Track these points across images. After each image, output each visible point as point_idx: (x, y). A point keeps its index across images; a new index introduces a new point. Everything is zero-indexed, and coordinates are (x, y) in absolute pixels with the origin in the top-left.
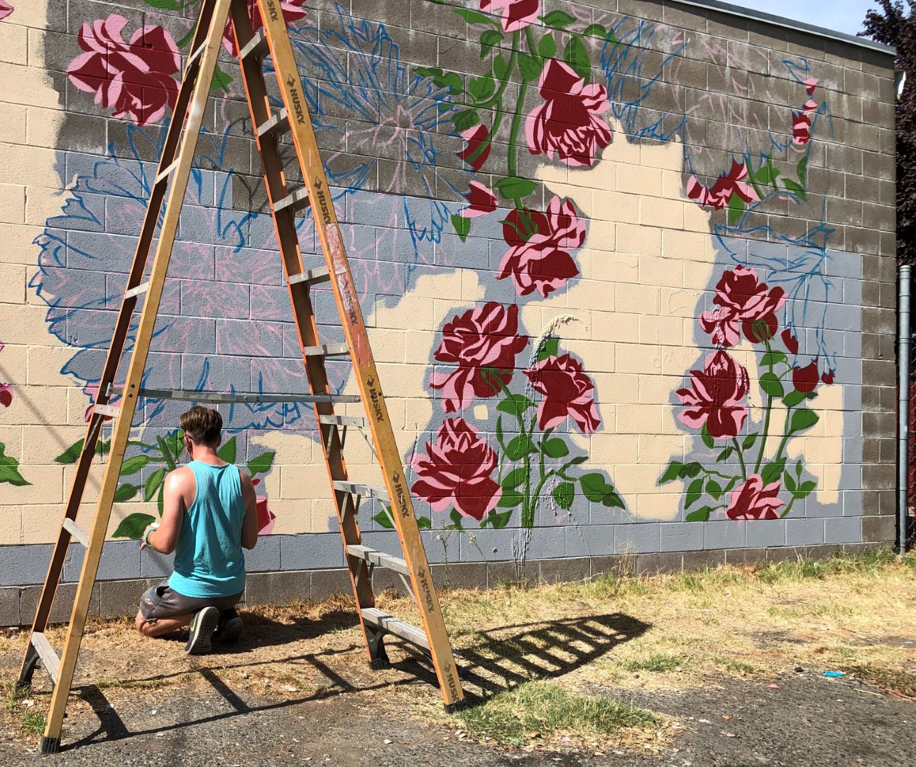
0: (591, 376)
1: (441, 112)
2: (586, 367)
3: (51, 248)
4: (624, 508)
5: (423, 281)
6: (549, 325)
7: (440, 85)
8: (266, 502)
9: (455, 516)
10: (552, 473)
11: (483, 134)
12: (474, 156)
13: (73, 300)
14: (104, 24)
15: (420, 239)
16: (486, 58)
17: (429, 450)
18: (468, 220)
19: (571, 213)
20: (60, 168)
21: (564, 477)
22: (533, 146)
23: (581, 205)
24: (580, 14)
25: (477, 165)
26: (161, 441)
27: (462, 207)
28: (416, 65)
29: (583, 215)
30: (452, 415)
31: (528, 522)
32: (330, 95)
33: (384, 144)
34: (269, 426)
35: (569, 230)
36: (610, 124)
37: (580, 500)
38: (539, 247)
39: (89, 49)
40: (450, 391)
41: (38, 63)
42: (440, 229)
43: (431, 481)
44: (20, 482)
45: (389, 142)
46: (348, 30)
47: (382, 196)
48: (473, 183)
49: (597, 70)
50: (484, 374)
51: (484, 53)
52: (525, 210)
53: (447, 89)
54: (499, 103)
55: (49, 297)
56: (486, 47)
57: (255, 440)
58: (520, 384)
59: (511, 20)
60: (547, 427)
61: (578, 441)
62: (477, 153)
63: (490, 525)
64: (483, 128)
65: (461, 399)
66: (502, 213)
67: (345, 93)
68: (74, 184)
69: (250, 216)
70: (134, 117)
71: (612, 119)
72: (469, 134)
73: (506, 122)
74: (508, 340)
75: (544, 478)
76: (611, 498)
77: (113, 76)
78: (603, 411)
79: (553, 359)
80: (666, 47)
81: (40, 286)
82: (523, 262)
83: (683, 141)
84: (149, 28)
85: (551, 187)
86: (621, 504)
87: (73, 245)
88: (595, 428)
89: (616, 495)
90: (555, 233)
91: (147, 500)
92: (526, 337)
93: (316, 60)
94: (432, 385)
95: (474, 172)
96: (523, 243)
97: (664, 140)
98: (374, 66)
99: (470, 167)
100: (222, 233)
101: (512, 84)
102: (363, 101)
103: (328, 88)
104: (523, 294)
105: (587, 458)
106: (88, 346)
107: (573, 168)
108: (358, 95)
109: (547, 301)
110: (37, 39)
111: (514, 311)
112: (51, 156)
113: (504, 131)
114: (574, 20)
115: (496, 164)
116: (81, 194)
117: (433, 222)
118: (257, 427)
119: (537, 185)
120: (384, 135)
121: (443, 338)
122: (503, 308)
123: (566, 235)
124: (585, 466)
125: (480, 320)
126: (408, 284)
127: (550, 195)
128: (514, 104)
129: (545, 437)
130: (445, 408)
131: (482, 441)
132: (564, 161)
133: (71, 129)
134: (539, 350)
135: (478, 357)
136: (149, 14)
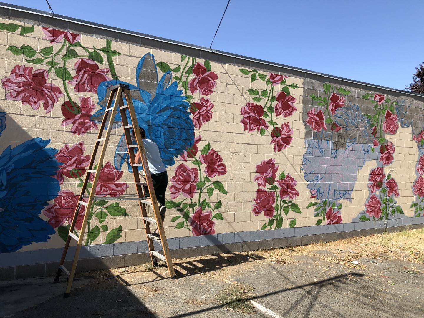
0: (397, 183)
1: (368, 124)
2: (396, 181)
3: (304, 160)
4: (404, 214)
5: (366, 163)
6: (389, 172)
7: (368, 118)
8: (341, 216)
9: (374, 218)
10: (391, 206)
11: (375, 128)
12: (374, 134)
13: (308, 172)
14: (311, 110)
15: (366, 153)
16: (375, 111)
17: (369, 202)
18: (374, 148)
19: (392, 145)
20: (306, 143)
21: (393, 207)
22: (384, 130)
23: (394, 143)
24: (392, 99)
25: (375, 135)
26: (323, 203)
27: (372, 145)
28: (363, 114)
29: (394, 146)
30: (373, 194)
31: (387, 219)
32: (349, 122)
33: (358, 132)
34: (341, 198)
35: (392, 149)
36: (398, 124)
37: (396, 213)
38: (386, 154)
39: (310, 116)
40: (372, 188)
41: (301, 120)
42: (369, 151)
43: (369, 210)
44: (300, 213)
45: (359, 132)
46: (352, 107)
47: (358, 144)
48: (374, 140)
49: (395, 112)
50: (378, 184)
51: (375, 110)
52: (383, 145)
53: (369, 119)
54: (378, 121)
55: (304, 171)
56: (375, 108)
57: (339, 201)
58: (384, 186)
59: (380, 102)
60: (389, 196)
61: (396, 199)
62: (374, 133)
63: (380, 219)
64: (375, 127)
65: (374, 190)
66: (380, 146)
67: (352, 121)
68: (308, 146)
69: (336, 150)
70: (317, 130)
71: (398, 123)
72: (373, 128)
73: (380, 125)
74: (382, 176)
75: (389, 208)
76: (402, 212)
77: (313, 122)
78: (400, 192)
79: (390, 179)
80: (408, 105)
81: (303, 169)
82: (384, 157)
83: (412, 127)
84: (319, 111)
85: (389, 140)
86: (403, 213)
87: (308, 160)
88: (398, 196)
89: (402, 211)
90: (389, 150)
91: (321, 216)
92: (385, 175)
93: (347, 115)
94: (369, 187)
95: (374, 137)
96: (384, 153)
97: (408, 127)
98: (356, 115)
99: (374, 136)
100: (332, 155)
101: (380, 116)
102: (355, 123)
103: (349, 121)
104: (384, 165)
105: (397, 203)
106: (310, 182)
107: (392, 135)
108: (354, 122)
109: (388, 166)
110: (301, 114)
111: (382, 169)
112: (303, 140)
113: (379, 127)
114: (391, 100)
115: (378, 135)
116: (309, 148)
117: (368, 149)
118: (339, 198)
119: (385, 139)
120: (359, 130)
121: (370, 176)
122: (380, 168)
123: (391, 151)
124: (396, 205)
125: (377, 171)
126: (364, 164)
127: (388, 141)
128: (381, 121)
129: (389, 198)
130: (371, 192)
131: (378, 199)
132: (390, 133)
133: (307, 134)
134: (387, 178)
135: (376, 180)
136: (319, 107)
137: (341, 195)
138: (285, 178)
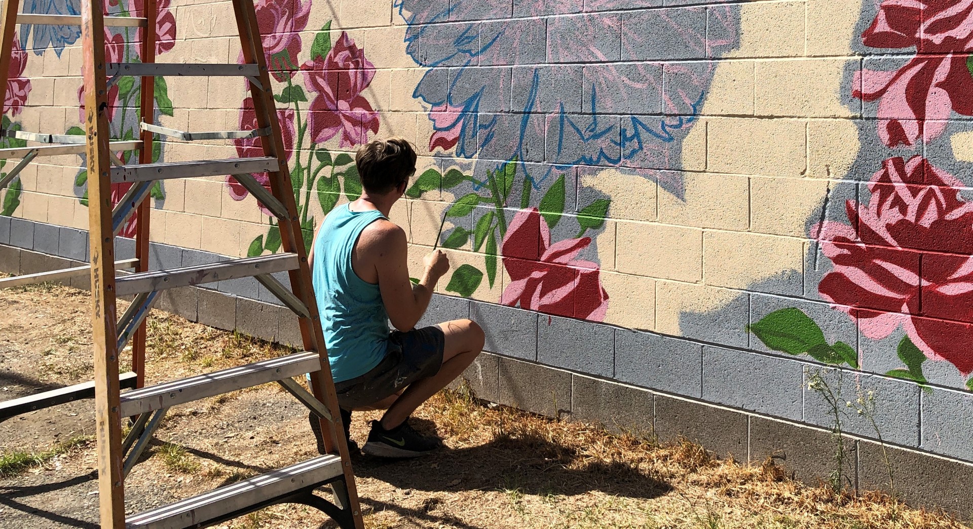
8: (596, 274)
9: (908, 354)
13: (424, 16)
17: (853, 218)
26: (491, 177)
30: (901, 151)
34: (604, 161)
40: (896, 105)
43: (856, 276)
55: (408, 15)
57: (587, 181)
65: (921, 119)
81: (402, 4)
91: (476, 250)
94: (858, 95)
106: (433, 65)
118: (590, 162)
121: (879, 4)
130: (885, 138)
135: (960, 33)
137: (603, 143)
138: (332, 52)
